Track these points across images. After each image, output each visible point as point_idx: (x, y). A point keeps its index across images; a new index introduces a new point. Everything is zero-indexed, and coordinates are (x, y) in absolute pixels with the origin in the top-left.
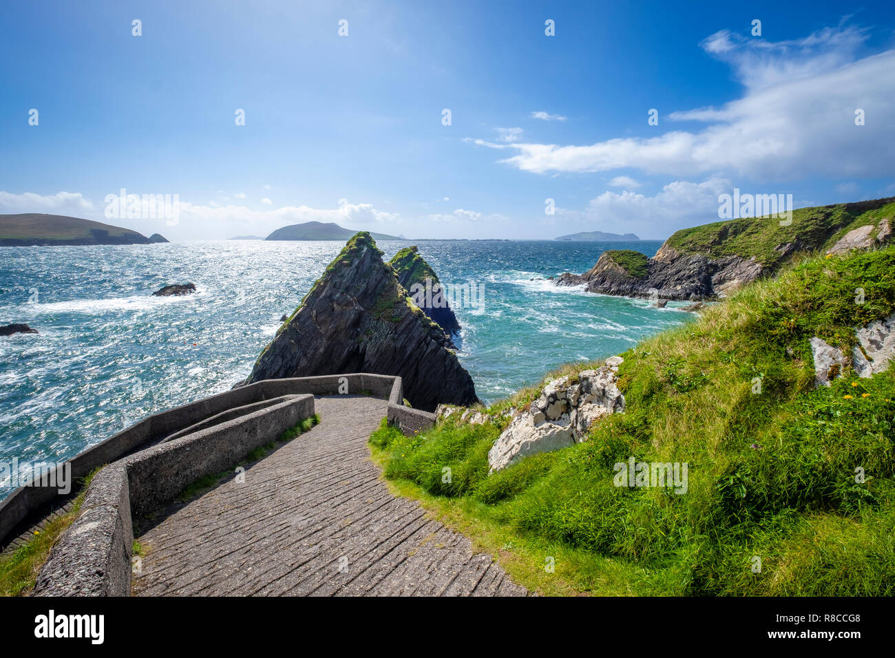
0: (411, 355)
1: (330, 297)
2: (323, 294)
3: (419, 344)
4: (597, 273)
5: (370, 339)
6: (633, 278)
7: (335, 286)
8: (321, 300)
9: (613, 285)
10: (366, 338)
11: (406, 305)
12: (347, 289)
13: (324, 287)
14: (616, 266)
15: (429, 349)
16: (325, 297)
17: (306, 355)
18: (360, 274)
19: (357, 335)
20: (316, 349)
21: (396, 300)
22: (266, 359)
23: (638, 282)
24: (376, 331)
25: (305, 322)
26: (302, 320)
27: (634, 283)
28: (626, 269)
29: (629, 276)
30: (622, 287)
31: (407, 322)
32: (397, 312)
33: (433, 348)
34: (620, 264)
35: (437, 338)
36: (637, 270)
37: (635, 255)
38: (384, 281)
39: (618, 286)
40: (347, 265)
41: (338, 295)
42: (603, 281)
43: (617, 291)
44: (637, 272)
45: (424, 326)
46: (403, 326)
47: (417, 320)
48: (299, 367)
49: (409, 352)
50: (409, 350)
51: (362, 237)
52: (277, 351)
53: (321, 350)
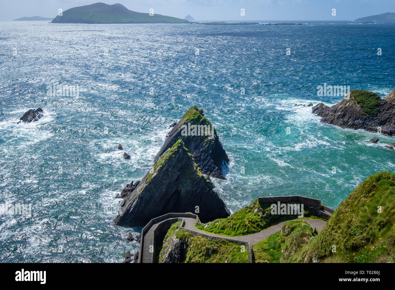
0: (199, 193)
1: (167, 170)
2: (165, 169)
3: (202, 189)
4: (341, 108)
5: (183, 187)
6: (366, 115)
7: (169, 165)
8: (164, 171)
9: (350, 119)
10: (181, 186)
11: (197, 174)
12: (174, 167)
13: (165, 165)
14: (355, 103)
15: (206, 191)
16: (165, 170)
17: (158, 191)
18: (179, 160)
19: (178, 184)
20: (162, 190)
21: (193, 171)
22: (143, 193)
23: (369, 118)
24: (185, 183)
25: (158, 178)
26: (156, 178)
27: (365, 119)
28: (362, 107)
29: (364, 113)
30: (356, 122)
31: (198, 181)
32: (194, 176)
33: (207, 191)
34: (358, 103)
35: (209, 187)
36: (370, 108)
37: (370, 96)
38: (188, 162)
39: (354, 120)
40: (174, 157)
41: (170, 169)
42: (344, 115)
43: (352, 125)
44: (369, 110)
45: (204, 182)
46: (196, 182)
47: (201, 180)
48: (155, 196)
49: (198, 192)
50: (198, 191)
51: (180, 145)
52: (147, 190)
53: (164, 190)
